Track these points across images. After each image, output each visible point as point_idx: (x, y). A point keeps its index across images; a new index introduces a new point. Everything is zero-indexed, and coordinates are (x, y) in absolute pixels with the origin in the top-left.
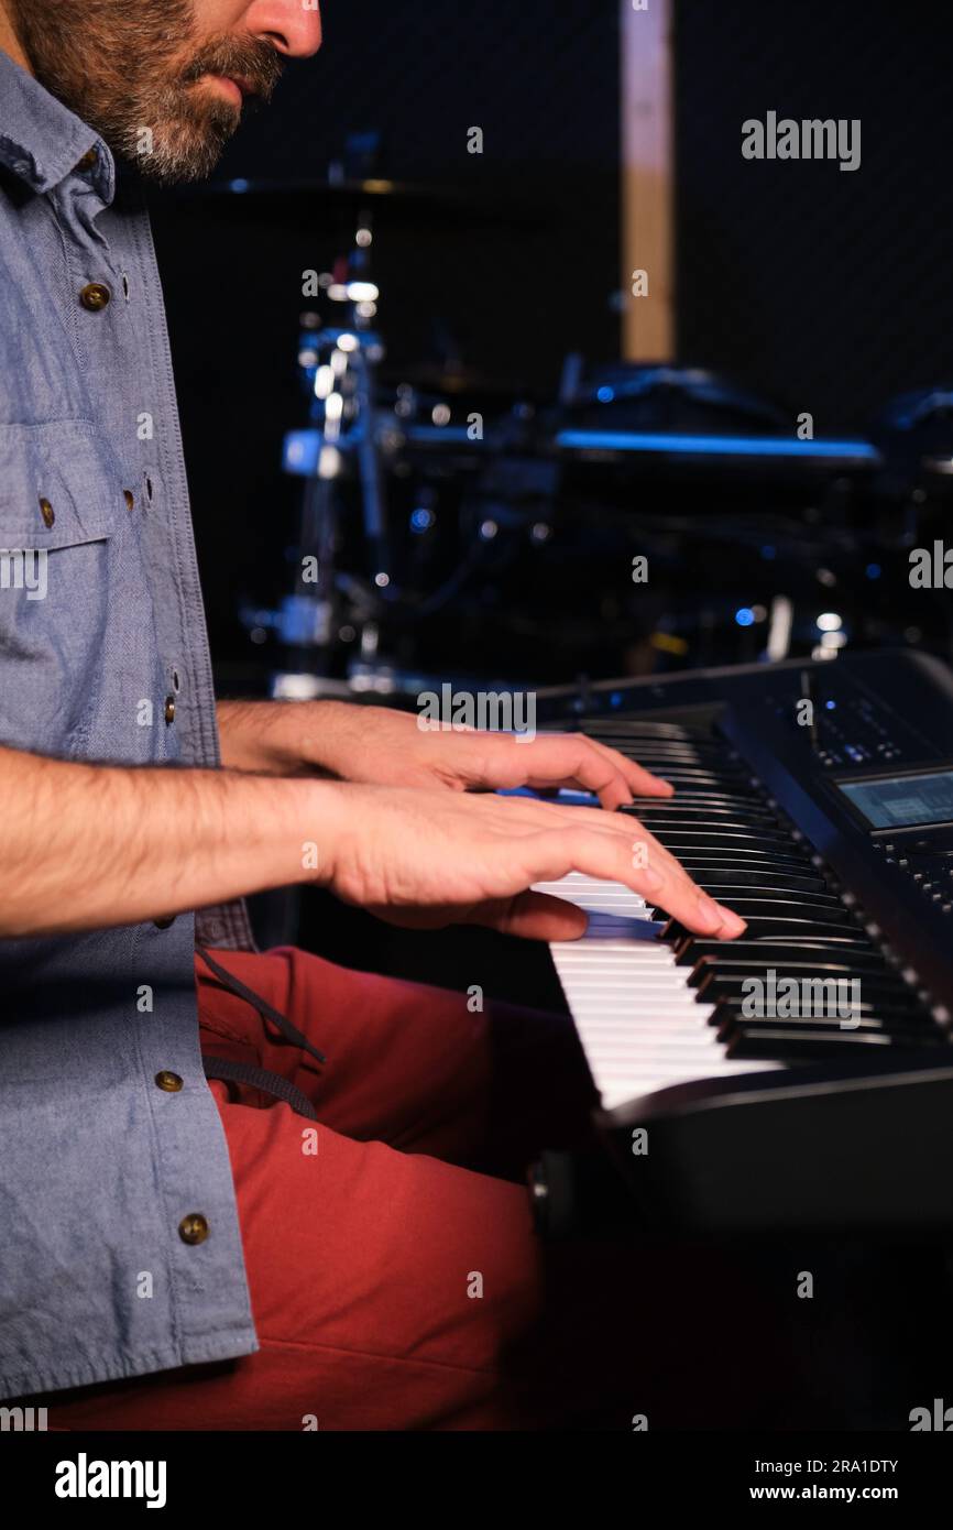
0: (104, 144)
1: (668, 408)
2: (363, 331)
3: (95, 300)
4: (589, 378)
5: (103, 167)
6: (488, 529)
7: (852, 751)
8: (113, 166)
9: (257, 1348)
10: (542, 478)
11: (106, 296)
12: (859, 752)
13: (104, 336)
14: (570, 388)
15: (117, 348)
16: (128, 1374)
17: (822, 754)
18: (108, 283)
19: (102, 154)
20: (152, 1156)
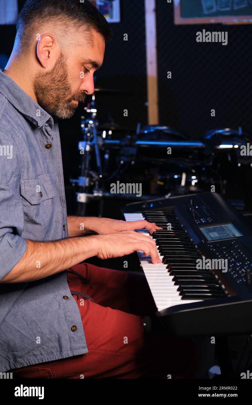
0: (52, 117)
1: (159, 135)
2: (94, 120)
3: (48, 146)
4: (142, 128)
5: (51, 122)
6: (122, 162)
7: (202, 220)
8: (53, 122)
9: (88, 352)
10: (133, 151)
11: (51, 146)
12: (203, 220)
13: (50, 153)
14: (138, 131)
15: (52, 156)
16: (62, 358)
17: (196, 221)
18: (51, 143)
19: (51, 119)
20: (64, 314)
